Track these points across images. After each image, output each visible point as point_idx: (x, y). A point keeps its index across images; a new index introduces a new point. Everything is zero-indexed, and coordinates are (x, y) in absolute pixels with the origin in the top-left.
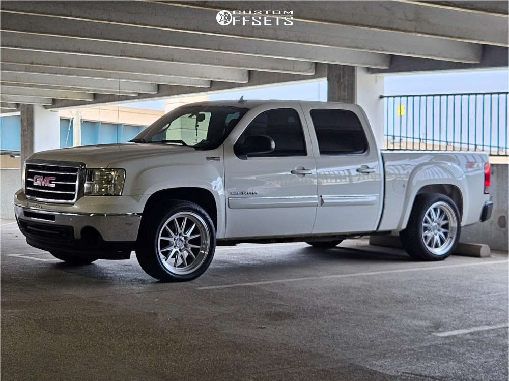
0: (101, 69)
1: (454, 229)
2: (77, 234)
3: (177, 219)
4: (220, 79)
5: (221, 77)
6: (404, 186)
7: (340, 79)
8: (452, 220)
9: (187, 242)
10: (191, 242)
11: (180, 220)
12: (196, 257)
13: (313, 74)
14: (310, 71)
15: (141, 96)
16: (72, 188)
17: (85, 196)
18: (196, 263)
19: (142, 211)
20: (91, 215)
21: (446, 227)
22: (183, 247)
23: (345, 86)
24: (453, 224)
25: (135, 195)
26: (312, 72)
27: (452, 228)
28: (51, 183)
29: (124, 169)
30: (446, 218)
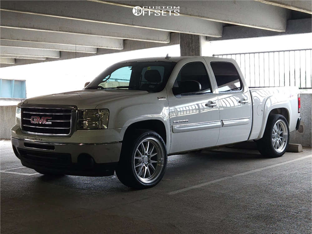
0: (37, 41)
1: (286, 136)
2: (74, 159)
3: (143, 143)
4: (108, 47)
5: (108, 46)
6: (262, 110)
7: (189, 45)
8: (285, 130)
9: (150, 159)
10: (152, 159)
11: (145, 144)
12: (155, 169)
13: (169, 42)
14: (167, 40)
15: (48, 59)
16: (68, 124)
17: (78, 130)
18: (156, 174)
19: (122, 139)
20: (81, 144)
21: (281, 135)
22: (147, 163)
23: (193, 49)
24: (286, 134)
25: (117, 128)
26: (168, 41)
27: (285, 135)
28: (47, 121)
29: (108, 109)
30: (282, 130)
